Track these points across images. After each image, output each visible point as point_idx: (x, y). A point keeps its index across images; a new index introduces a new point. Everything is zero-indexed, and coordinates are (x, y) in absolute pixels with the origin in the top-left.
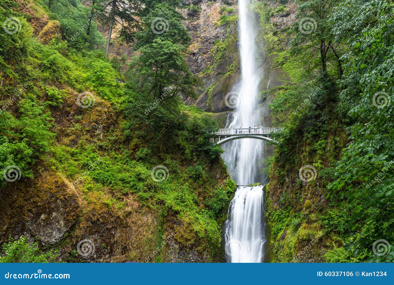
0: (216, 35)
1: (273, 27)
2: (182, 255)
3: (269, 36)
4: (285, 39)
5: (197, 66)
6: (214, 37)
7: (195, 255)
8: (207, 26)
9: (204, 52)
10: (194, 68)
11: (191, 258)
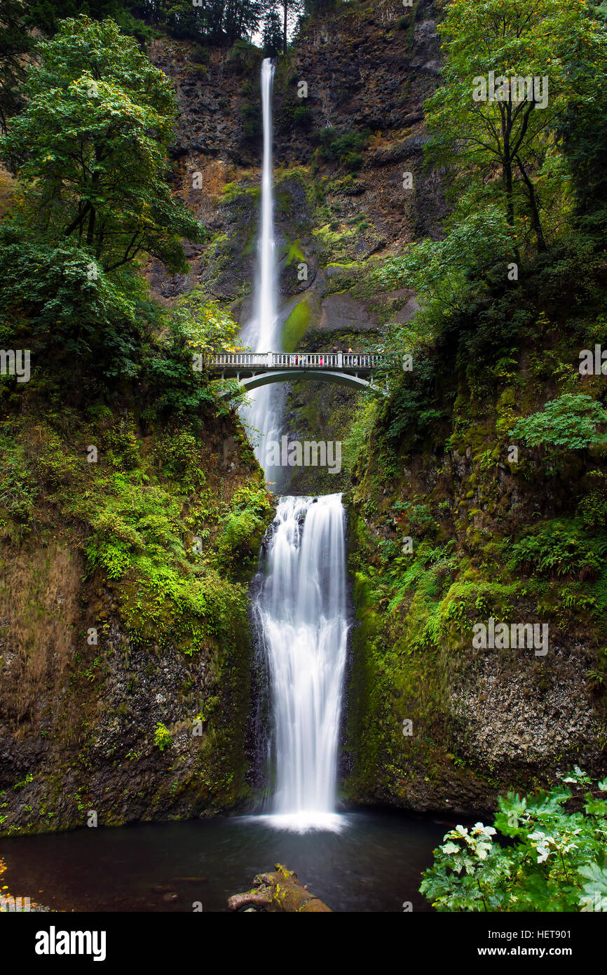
0: (215, 221)
1: (330, 213)
2: (140, 661)
3: (321, 231)
4: (354, 238)
5: (173, 283)
6: (210, 225)
7: (177, 662)
8: (197, 202)
9: (190, 254)
10: (167, 286)
11: (166, 670)
